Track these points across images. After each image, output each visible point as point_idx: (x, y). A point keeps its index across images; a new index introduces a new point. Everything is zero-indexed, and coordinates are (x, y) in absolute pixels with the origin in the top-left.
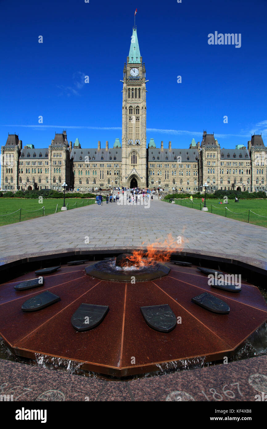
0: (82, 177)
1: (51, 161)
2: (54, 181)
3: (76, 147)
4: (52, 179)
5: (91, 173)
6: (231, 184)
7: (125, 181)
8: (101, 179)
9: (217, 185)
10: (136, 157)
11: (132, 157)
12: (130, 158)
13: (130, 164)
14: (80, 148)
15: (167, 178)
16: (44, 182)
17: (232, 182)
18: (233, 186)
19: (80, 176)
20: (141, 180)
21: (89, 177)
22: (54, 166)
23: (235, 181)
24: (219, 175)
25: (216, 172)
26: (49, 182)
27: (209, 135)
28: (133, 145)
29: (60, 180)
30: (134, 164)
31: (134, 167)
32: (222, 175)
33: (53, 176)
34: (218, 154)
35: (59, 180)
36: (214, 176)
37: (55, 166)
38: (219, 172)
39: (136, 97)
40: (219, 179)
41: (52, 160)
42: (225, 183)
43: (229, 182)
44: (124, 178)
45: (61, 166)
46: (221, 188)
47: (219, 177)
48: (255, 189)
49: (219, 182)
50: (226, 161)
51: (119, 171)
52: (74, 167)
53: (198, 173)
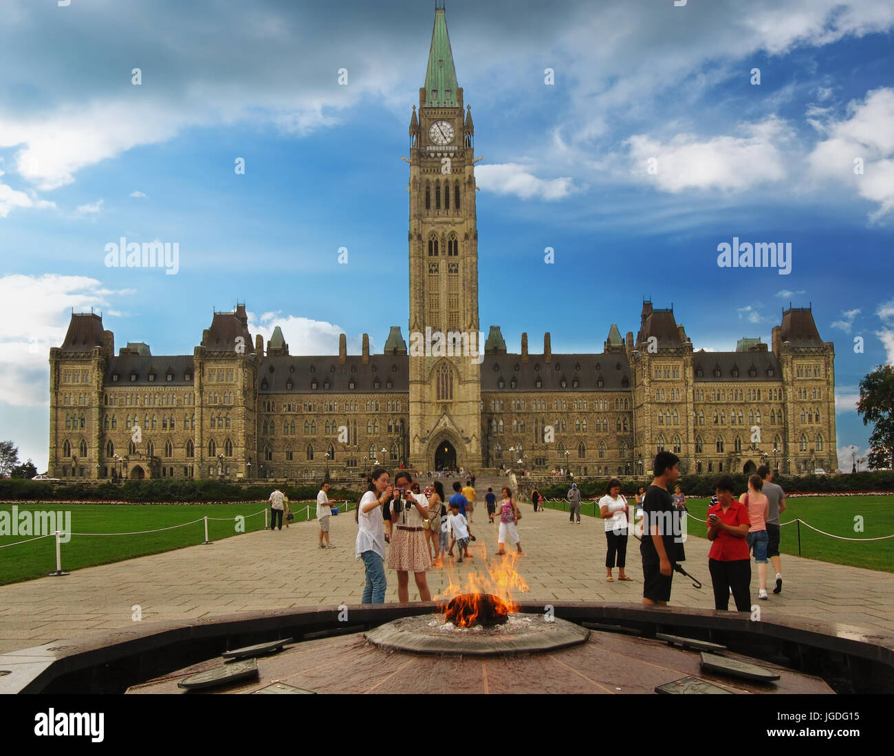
0: (294, 440)
1: (201, 392)
2: (212, 451)
3: (276, 351)
4: (205, 445)
5: (320, 427)
6: (725, 455)
7: (420, 450)
8: (348, 444)
9: (687, 456)
10: (451, 379)
11: (438, 378)
12: (434, 382)
13: (434, 400)
14: (287, 354)
15: (540, 441)
16: (179, 453)
17: (730, 447)
18: (733, 458)
19: (290, 437)
20: (467, 445)
21: (314, 440)
22: (210, 407)
23: (738, 444)
24: (691, 427)
25: (682, 419)
26: (195, 455)
27: (658, 312)
29: (229, 448)
30: (444, 401)
31: (445, 408)
32: (700, 427)
33: (208, 435)
34: (686, 365)
35: (226, 449)
36: (676, 430)
37: (215, 407)
38: (691, 419)
39: (447, 207)
40: (692, 440)
41: (205, 388)
42: (710, 450)
43: (720, 446)
44: (416, 440)
45: (230, 407)
46: (700, 465)
47: (691, 435)
48: (799, 468)
49: (692, 447)
50: (711, 388)
51: (402, 421)
52: (269, 410)
53: (631, 423)
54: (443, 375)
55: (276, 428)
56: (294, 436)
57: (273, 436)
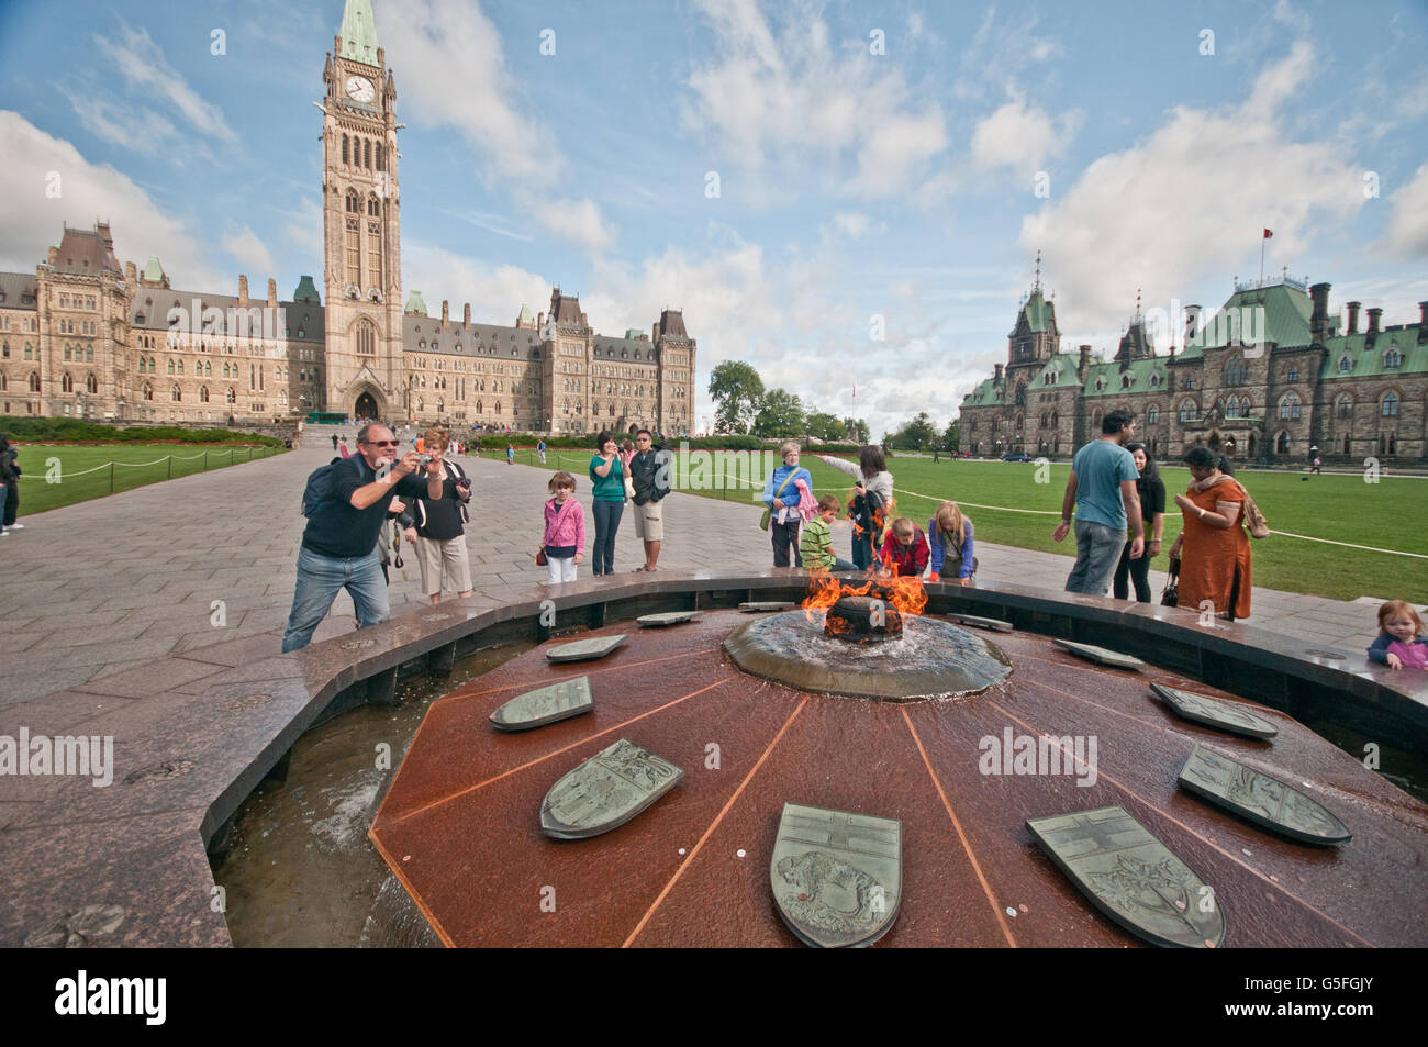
0: (182, 380)
1: (49, 319)
2: (67, 387)
3: (151, 283)
5: (219, 370)
6: (615, 419)
7: (338, 399)
8: (253, 388)
9: (586, 418)
10: (372, 334)
11: (358, 333)
12: (353, 336)
13: (352, 352)
14: (166, 286)
15: (460, 398)
17: (619, 413)
18: (621, 422)
19: (176, 377)
20: (389, 398)
21: (209, 381)
23: (626, 410)
24: (590, 395)
25: (583, 388)
27: (566, 299)
28: (362, 300)
29: (92, 385)
30: (366, 355)
31: (365, 362)
32: (596, 396)
34: (587, 345)
35: (89, 384)
36: (578, 397)
37: (70, 337)
38: (590, 388)
39: (357, 163)
40: (590, 405)
41: (54, 315)
42: (604, 414)
43: (612, 410)
44: (335, 390)
45: (93, 339)
46: (596, 425)
47: (590, 402)
48: (669, 431)
49: (590, 411)
50: (608, 366)
51: (316, 370)
52: (147, 346)
53: (541, 387)
54: (363, 330)
55: (157, 366)
56: (182, 376)
57: (153, 375)
